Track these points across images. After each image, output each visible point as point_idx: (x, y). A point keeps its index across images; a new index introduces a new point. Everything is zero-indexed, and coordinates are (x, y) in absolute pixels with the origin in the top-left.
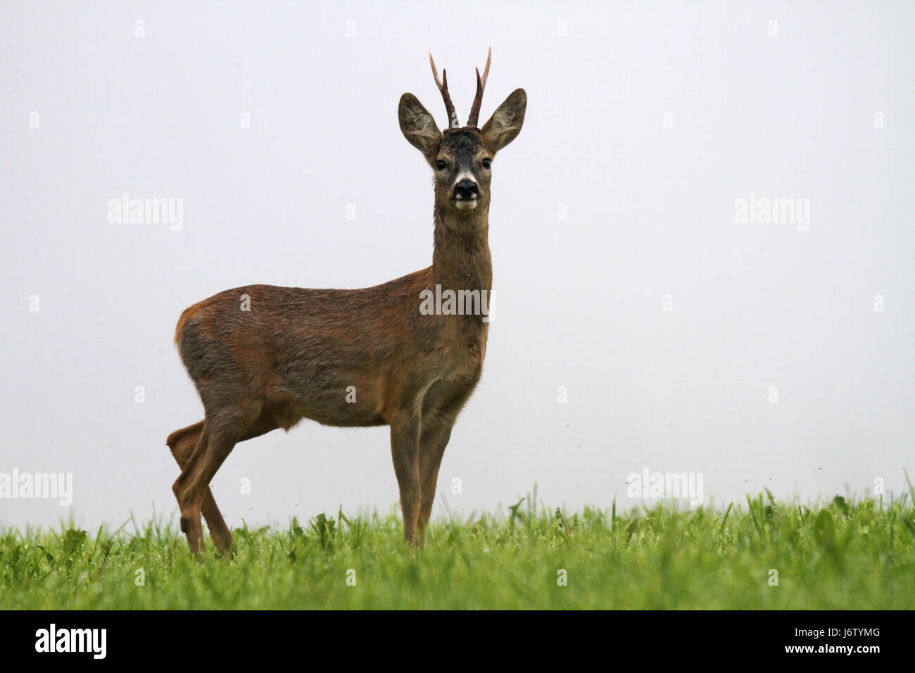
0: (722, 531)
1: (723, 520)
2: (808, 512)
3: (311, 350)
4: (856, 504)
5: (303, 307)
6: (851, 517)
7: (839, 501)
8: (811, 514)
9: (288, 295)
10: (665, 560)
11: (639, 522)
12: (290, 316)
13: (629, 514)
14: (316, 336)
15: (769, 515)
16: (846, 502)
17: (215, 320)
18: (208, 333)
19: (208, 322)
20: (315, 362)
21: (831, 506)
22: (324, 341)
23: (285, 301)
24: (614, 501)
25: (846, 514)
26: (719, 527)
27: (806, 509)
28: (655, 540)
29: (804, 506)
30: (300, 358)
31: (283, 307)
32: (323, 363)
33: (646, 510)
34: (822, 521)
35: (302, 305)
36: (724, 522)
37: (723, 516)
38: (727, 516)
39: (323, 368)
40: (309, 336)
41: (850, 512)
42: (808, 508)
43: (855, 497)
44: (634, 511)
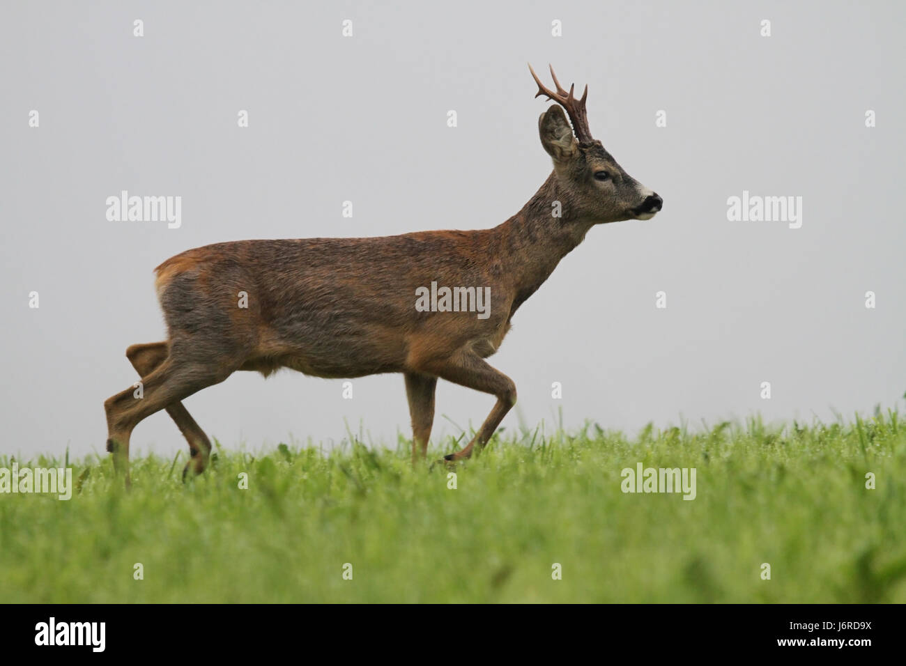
0: (170, 477)
1: (171, 467)
2: (253, 459)
3: (321, 300)
4: (299, 452)
5: (299, 259)
6: (294, 463)
7: (283, 448)
8: (255, 461)
9: (278, 250)
10: (112, 505)
11: (92, 469)
12: (286, 269)
13: (82, 462)
14: (326, 285)
15: (215, 462)
16: (289, 449)
17: (212, 280)
18: (204, 291)
19: (204, 280)
20: (326, 312)
21: (276, 454)
22: (337, 290)
23: (278, 256)
24: (68, 449)
25: (288, 460)
26: (167, 474)
27: (251, 456)
28: (105, 488)
29: (249, 453)
30: (306, 309)
31: (276, 261)
32: (337, 312)
33: (98, 458)
34: (263, 469)
35: (297, 257)
36: (172, 469)
37: (172, 463)
38: (175, 462)
39: (337, 317)
40: (316, 287)
41: (292, 459)
42: (253, 455)
43: (298, 445)
44: (88, 459)
